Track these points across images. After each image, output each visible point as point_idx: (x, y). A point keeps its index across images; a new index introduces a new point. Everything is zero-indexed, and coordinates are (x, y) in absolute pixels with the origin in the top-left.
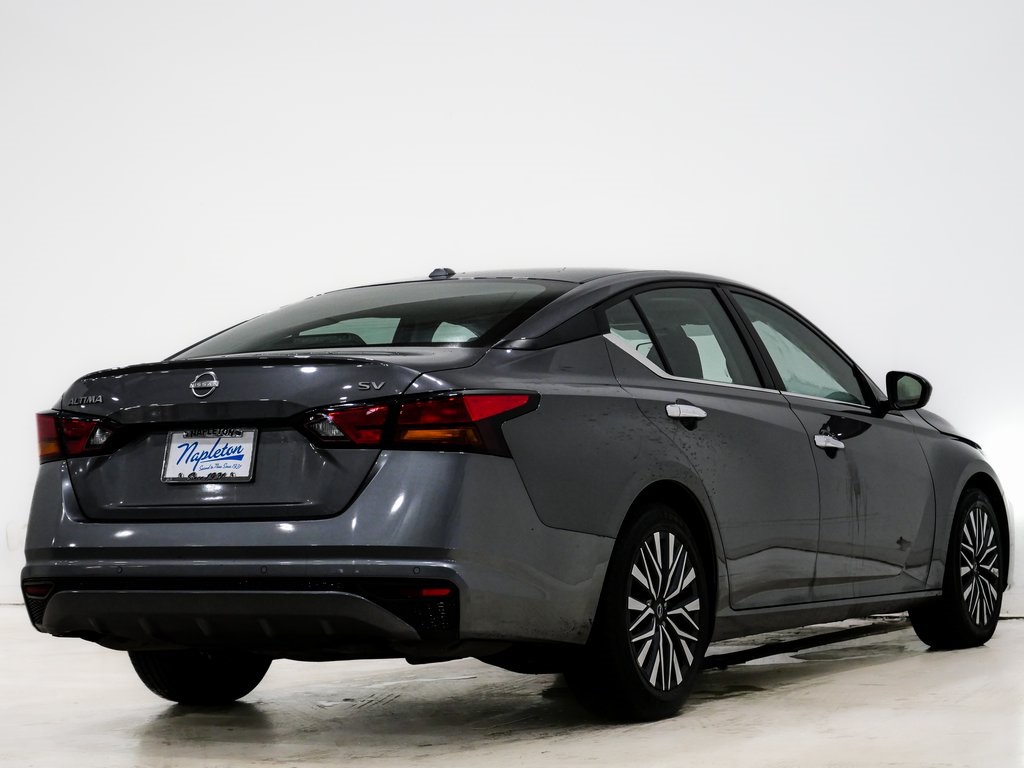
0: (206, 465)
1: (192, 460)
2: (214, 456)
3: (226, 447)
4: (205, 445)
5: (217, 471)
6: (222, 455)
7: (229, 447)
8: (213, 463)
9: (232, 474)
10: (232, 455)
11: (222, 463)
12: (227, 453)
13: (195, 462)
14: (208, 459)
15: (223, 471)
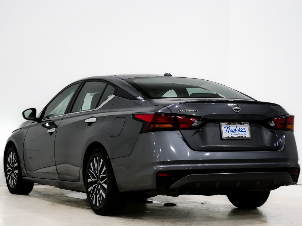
0: (235, 133)
1: (230, 132)
2: (237, 130)
3: (240, 128)
4: (233, 127)
5: (240, 135)
6: (239, 130)
7: (241, 128)
8: (238, 133)
9: (245, 136)
10: (242, 131)
11: (240, 133)
12: (241, 130)
13: (231, 133)
14: (235, 132)
15: (242, 136)
